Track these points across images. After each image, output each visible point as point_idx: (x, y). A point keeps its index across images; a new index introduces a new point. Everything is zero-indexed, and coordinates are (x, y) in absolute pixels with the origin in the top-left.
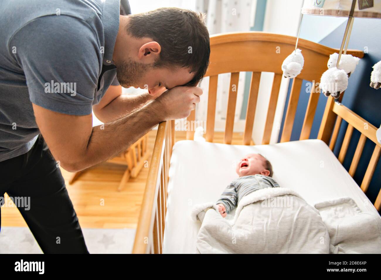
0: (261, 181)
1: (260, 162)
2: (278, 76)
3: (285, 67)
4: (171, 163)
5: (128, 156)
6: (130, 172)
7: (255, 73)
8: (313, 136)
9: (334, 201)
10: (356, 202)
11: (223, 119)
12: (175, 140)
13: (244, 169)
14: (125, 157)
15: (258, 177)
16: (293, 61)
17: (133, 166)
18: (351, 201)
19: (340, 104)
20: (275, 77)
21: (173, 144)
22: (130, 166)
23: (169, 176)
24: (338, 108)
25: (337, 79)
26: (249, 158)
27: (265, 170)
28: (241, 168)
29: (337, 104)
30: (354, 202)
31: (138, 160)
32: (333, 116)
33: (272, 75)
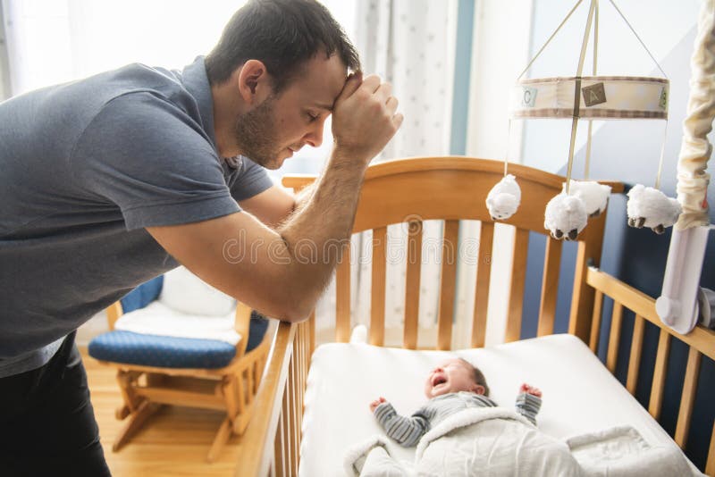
0: (469, 401)
1: (465, 371)
2: (488, 226)
3: (491, 202)
4: (308, 382)
5: (229, 390)
6: (231, 424)
7: (448, 222)
8: (559, 328)
9: (602, 433)
10: (641, 432)
11: (397, 310)
12: (316, 343)
13: (440, 388)
14: (223, 393)
15: (464, 396)
16: (502, 192)
17: (238, 413)
18: (631, 432)
19: (597, 269)
20: (482, 228)
21: (312, 350)
22: (232, 412)
23: (305, 404)
24: (596, 278)
25: (569, 208)
26: (446, 366)
27: (477, 386)
28: (434, 388)
29: (592, 270)
30: (637, 434)
31: (247, 401)
32: (588, 292)
33: (477, 224)
